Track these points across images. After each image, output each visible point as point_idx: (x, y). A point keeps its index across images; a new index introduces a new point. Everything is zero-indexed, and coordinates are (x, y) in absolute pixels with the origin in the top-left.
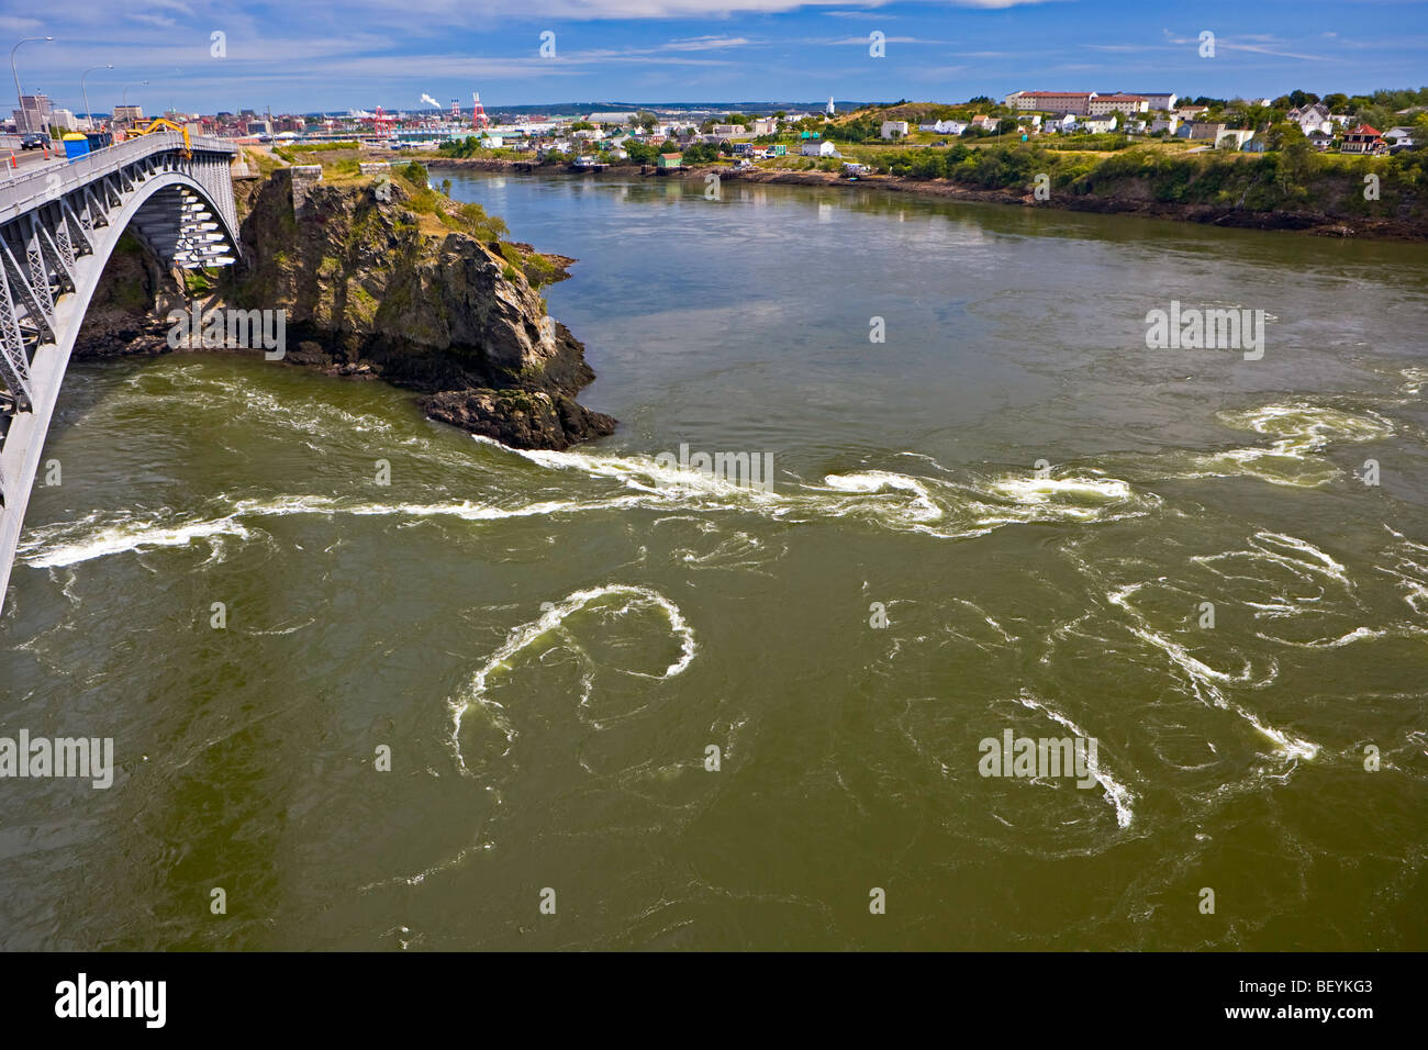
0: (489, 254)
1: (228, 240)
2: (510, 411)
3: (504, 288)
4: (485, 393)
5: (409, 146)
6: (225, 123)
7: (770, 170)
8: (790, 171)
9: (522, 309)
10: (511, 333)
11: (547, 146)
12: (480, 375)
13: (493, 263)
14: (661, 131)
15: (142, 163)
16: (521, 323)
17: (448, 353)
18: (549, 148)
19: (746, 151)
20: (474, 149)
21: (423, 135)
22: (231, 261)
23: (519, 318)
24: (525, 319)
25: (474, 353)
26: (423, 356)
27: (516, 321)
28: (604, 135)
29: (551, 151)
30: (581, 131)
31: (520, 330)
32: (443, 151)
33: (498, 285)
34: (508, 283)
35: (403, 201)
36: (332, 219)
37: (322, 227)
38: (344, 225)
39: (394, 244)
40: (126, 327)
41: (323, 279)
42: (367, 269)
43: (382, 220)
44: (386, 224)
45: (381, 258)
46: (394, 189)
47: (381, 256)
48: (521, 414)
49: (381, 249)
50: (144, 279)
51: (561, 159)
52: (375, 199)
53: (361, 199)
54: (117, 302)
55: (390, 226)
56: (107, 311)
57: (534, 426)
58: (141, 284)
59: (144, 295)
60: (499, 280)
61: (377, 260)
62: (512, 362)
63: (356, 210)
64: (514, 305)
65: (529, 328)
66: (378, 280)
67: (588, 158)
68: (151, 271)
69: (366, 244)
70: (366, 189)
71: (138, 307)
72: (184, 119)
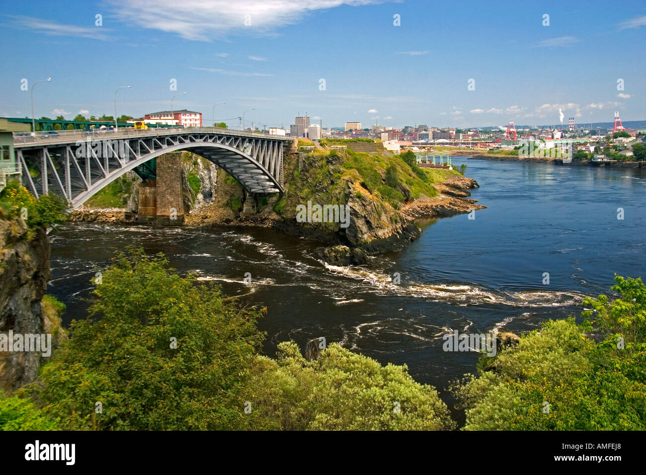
1: (271, 179)
2: (331, 253)
3: (353, 201)
6: (405, 132)
11: (580, 148)
16: (362, 219)
23: (360, 216)
24: (365, 217)
27: (358, 218)
29: (583, 151)
31: (360, 223)
33: (350, 200)
34: (358, 200)
35: (342, 163)
36: (311, 171)
37: (307, 174)
38: (315, 174)
39: (332, 183)
40: (229, 217)
41: (302, 198)
42: (320, 194)
43: (329, 172)
44: (330, 174)
45: (325, 189)
46: (338, 157)
47: (325, 188)
48: (333, 254)
49: (327, 185)
50: (242, 197)
51: (586, 156)
52: (328, 162)
53: (324, 162)
54: (230, 206)
55: (332, 175)
56: (224, 210)
57: (337, 260)
58: (240, 198)
59: (240, 203)
60: (351, 197)
61: (324, 191)
62: (355, 237)
63: (321, 167)
64: (356, 210)
65: (368, 223)
66: (323, 200)
67: (603, 156)
68: (245, 193)
69: (320, 182)
70: (326, 158)
71: (237, 209)
72: (383, 130)
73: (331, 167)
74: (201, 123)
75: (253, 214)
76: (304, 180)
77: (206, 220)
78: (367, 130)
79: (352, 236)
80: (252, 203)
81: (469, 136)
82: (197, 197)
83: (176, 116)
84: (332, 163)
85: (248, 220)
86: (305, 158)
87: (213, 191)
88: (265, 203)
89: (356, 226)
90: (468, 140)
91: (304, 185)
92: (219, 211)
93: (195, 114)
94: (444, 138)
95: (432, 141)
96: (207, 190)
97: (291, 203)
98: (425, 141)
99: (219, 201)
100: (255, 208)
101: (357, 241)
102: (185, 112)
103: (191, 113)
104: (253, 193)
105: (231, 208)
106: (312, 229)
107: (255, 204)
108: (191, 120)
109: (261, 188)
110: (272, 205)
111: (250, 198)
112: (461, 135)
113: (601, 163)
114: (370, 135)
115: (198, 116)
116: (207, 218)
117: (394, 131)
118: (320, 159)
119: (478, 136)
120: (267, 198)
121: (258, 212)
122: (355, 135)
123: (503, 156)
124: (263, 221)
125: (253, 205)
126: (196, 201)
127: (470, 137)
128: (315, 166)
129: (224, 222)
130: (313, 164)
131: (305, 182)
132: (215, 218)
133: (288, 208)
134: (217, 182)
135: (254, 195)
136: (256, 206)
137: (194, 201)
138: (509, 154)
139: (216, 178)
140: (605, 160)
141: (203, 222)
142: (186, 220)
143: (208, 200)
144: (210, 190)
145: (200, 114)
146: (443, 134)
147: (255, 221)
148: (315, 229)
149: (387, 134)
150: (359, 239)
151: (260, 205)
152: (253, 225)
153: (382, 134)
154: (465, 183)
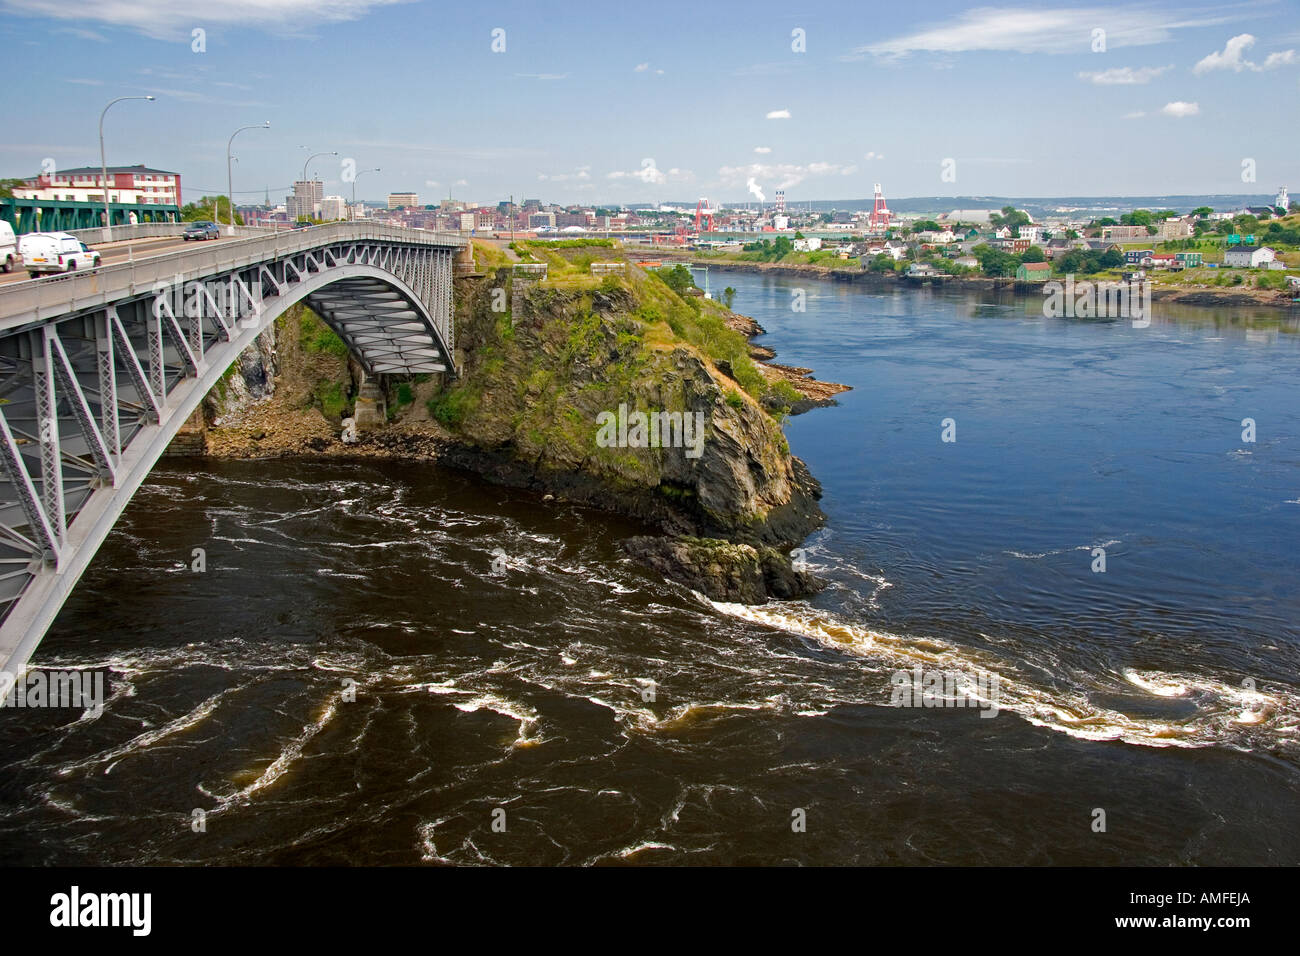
0: (713, 373)
1: (437, 344)
2: (706, 564)
3: (724, 415)
4: (683, 541)
5: (709, 246)
6: (504, 213)
7: (1174, 287)
8: (1203, 288)
9: (745, 444)
10: (729, 471)
11: (874, 251)
12: (690, 520)
13: (715, 386)
14: (1030, 235)
15: (317, 252)
16: (744, 460)
17: (657, 491)
18: (876, 253)
19: (1143, 261)
20: (786, 253)
21: (733, 233)
22: (442, 368)
23: (739, 453)
24: (749, 454)
25: (687, 493)
26: (631, 492)
27: (736, 456)
28: (955, 238)
29: (880, 257)
30: (925, 233)
31: (741, 470)
32: (747, 253)
33: (717, 411)
34: (731, 410)
35: (633, 309)
36: (550, 325)
37: (537, 333)
38: (562, 333)
39: (615, 356)
40: (320, 434)
41: (532, 394)
42: (581, 385)
43: (604, 329)
44: (608, 334)
45: (598, 373)
46: (623, 294)
47: (598, 371)
48: (718, 568)
49: (600, 363)
50: (348, 382)
51: (891, 266)
52: (599, 304)
53: (585, 304)
54: (316, 406)
55: (613, 337)
56: (304, 415)
57: (731, 585)
58: (343, 388)
59: (345, 400)
60: (719, 405)
61: (594, 376)
62: (727, 507)
63: (579, 316)
64: (734, 437)
65: (754, 467)
66: (592, 399)
67: (925, 267)
68: (356, 374)
69: (583, 356)
70: (592, 294)
71: (336, 413)
72: (461, 209)
73: (609, 318)
74: (179, 195)
75: (379, 426)
76: (528, 348)
77: (262, 444)
78: (431, 207)
79: (719, 505)
80: (375, 399)
81: (621, 220)
82: (229, 384)
83: (122, 179)
84: (609, 307)
85: (371, 442)
86: (531, 295)
87: (268, 368)
88: (408, 398)
89: (734, 480)
90: (619, 229)
91: (529, 359)
92: (290, 419)
93: (166, 175)
94: (577, 225)
95: (555, 231)
96: (253, 364)
97: (495, 403)
98: (543, 230)
99: (288, 393)
100: (385, 410)
101: (734, 517)
102: (141, 170)
103: (155, 174)
104: (376, 374)
105: (322, 411)
106: (566, 471)
107: (383, 402)
108: (155, 189)
109: (402, 363)
110: (428, 404)
111: (371, 385)
112: (607, 219)
113: (925, 280)
114: (440, 217)
115: (172, 183)
116: (263, 436)
117: (482, 210)
118: (572, 296)
119: (637, 222)
120: (411, 385)
121: (392, 420)
122: (410, 216)
123: (729, 262)
124: (410, 442)
125: (380, 402)
126: (229, 393)
127: (623, 224)
128: (562, 314)
129: (311, 446)
130: (557, 309)
131: (531, 354)
132: (284, 438)
133: (485, 416)
134: (276, 345)
135: (380, 378)
136: (385, 406)
137: (223, 393)
138: (739, 259)
139: (273, 337)
140: (930, 274)
141: (258, 449)
142: (211, 444)
143: (255, 390)
144: (260, 364)
145: (177, 176)
146: (574, 217)
147: (389, 442)
148: (576, 472)
149: (471, 216)
150: (740, 512)
151: (395, 401)
152: (387, 453)
153: (464, 216)
154: (740, 327)
